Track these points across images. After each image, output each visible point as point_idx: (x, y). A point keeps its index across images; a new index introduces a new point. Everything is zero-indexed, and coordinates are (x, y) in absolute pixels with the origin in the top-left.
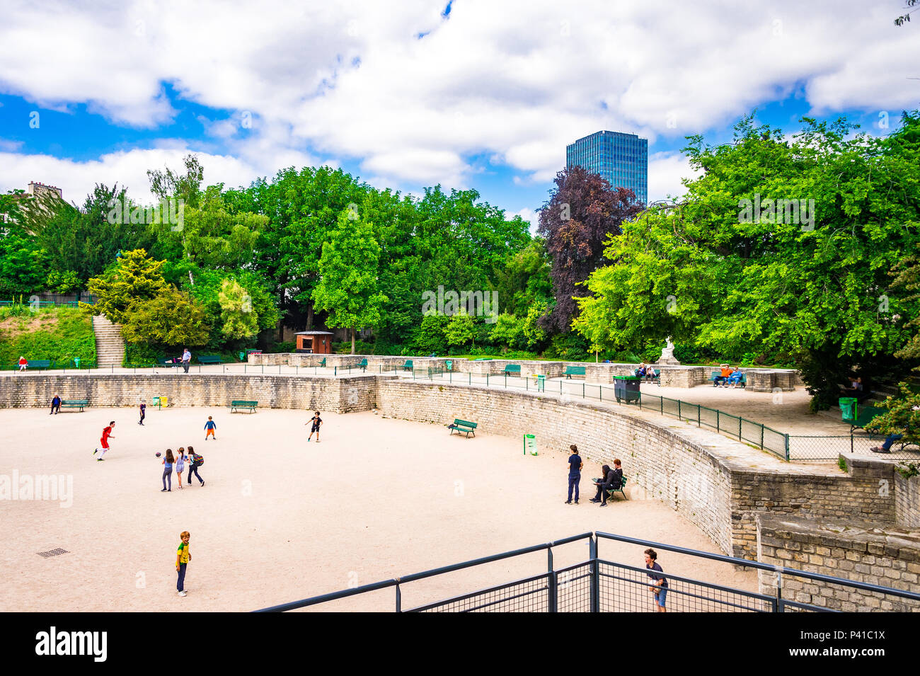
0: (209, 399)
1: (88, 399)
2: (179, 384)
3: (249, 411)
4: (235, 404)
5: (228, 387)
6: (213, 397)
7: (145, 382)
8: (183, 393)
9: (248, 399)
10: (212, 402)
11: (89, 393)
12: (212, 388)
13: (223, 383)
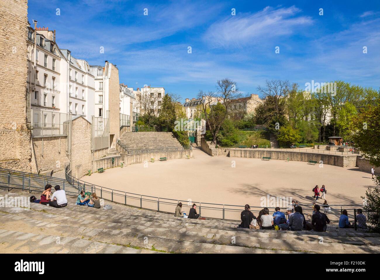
0: (302, 159)
1: (270, 156)
2: (294, 154)
3: (314, 164)
4: (310, 162)
5: (308, 156)
6: (303, 159)
7: (285, 153)
8: (295, 157)
9: (314, 160)
10: (303, 160)
11: (270, 155)
12: (303, 156)
13: (306, 155)
